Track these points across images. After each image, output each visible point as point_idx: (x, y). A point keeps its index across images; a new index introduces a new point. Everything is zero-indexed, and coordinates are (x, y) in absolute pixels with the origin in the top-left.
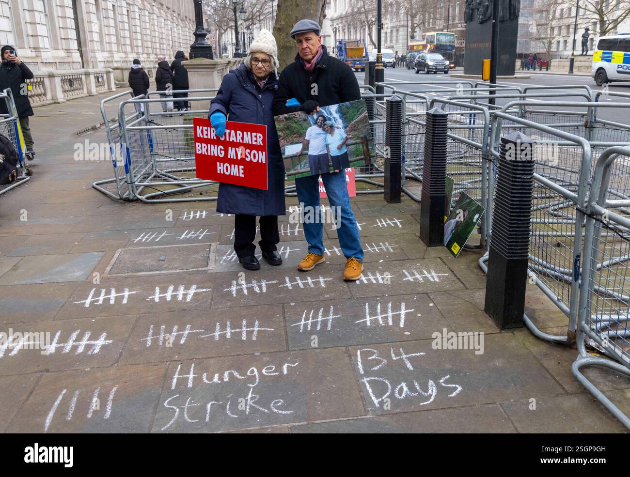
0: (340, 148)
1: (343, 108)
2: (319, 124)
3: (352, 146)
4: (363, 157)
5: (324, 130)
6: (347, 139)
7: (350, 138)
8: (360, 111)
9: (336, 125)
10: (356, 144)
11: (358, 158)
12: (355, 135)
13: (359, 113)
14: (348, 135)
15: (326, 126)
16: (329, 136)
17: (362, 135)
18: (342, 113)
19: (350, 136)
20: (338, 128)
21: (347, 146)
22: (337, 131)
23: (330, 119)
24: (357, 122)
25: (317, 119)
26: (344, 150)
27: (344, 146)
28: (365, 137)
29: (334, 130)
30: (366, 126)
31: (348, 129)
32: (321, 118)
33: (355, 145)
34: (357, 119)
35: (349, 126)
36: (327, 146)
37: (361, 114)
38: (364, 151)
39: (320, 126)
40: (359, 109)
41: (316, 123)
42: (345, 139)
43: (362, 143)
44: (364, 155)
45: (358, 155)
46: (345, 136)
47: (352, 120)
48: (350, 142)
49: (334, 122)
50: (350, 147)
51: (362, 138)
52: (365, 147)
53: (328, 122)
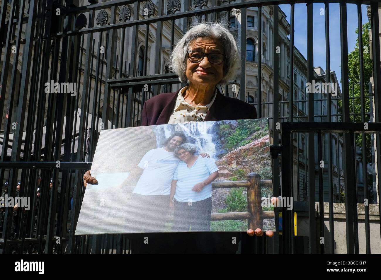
0: (198, 189)
1: (222, 127)
2: (171, 146)
3: (226, 190)
4: (244, 213)
5: (177, 156)
6: (217, 175)
7: (224, 175)
8: (255, 134)
9: (202, 151)
10: (234, 186)
11: (232, 214)
12: (237, 172)
13: (252, 137)
14: (221, 169)
15: (182, 150)
16: (183, 167)
17: (252, 174)
18: (218, 134)
19: (225, 172)
20: (204, 155)
21: (214, 187)
22: (200, 161)
23: (193, 141)
24: (245, 150)
25: (170, 138)
26: (207, 194)
27: (209, 188)
28: (257, 177)
29: (197, 158)
30: (262, 159)
31: (224, 159)
32: (177, 138)
33: (231, 189)
34: (247, 146)
35: (228, 155)
36: (174, 183)
37: (255, 138)
38: (249, 203)
39: (171, 150)
40: (254, 131)
41: (166, 143)
42: (213, 176)
43: (248, 187)
44: (249, 210)
45: (233, 209)
46: (214, 169)
47: (236, 146)
48: (222, 181)
49: (198, 144)
50: (220, 191)
51: (249, 178)
52: (253, 196)
53: (189, 146)
